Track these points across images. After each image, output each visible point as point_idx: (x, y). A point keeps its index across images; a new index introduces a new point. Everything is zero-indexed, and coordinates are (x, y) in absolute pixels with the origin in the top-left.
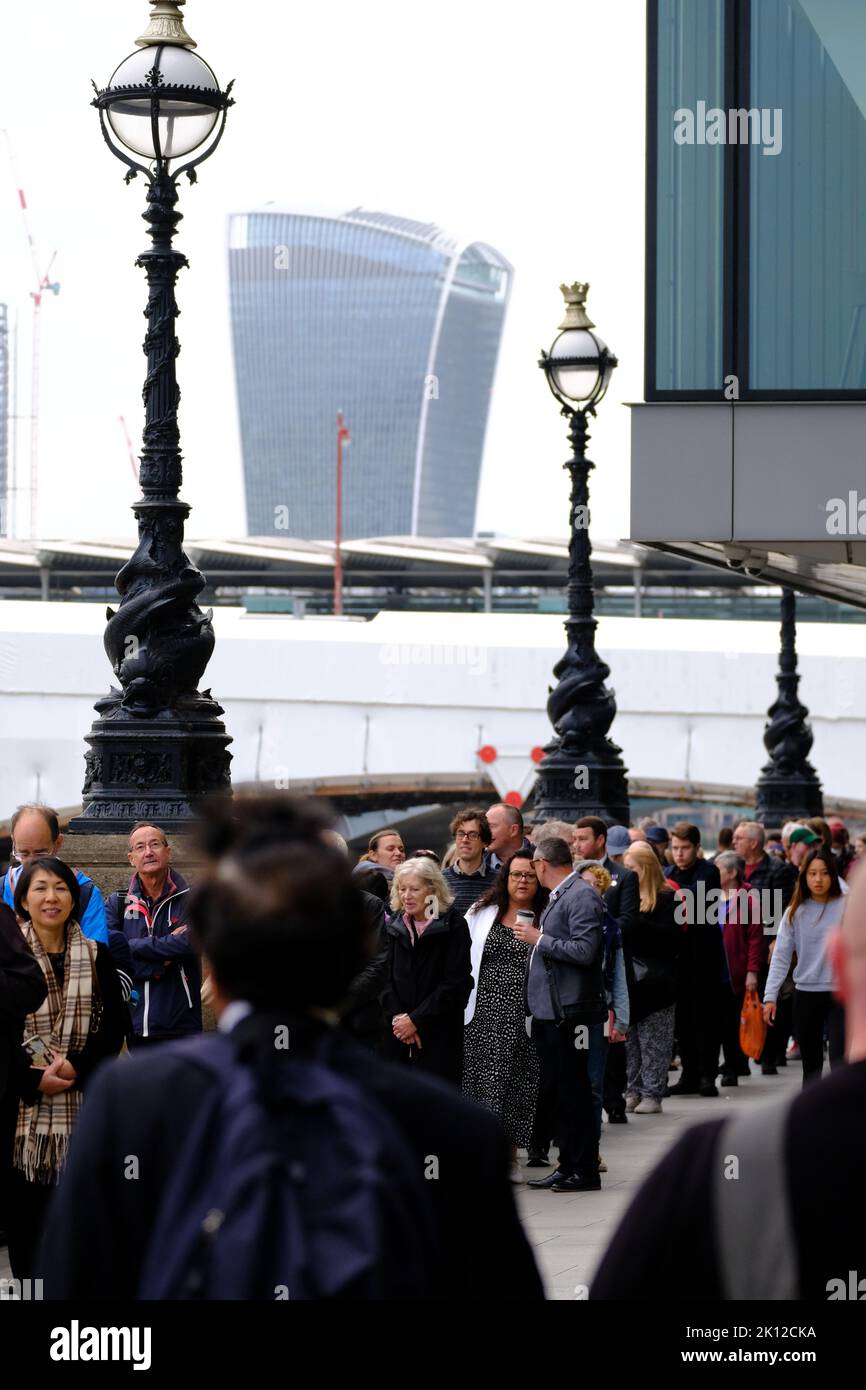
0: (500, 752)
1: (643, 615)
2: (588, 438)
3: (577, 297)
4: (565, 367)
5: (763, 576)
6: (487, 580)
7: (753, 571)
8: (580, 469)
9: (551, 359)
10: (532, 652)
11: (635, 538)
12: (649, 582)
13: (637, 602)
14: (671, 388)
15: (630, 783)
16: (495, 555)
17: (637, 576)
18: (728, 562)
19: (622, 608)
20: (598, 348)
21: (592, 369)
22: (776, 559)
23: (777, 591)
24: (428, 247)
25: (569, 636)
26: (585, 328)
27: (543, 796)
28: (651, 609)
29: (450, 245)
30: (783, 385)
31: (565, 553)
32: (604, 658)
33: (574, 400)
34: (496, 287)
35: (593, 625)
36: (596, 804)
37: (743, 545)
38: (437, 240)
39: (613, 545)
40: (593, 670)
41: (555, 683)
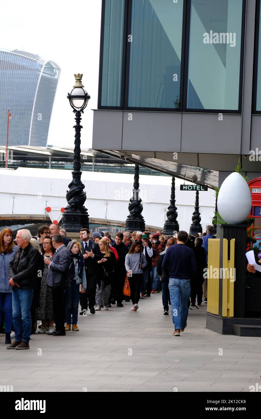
0: (52, 209)
1: (95, 171)
2: (81, 119)
3: (79, 78)
4: (74, 98)
5: (130, 161)
6: (50, 159)
7: (127, 159)
8: (78, 128)
9: (71, 95)
10: (62, 180)
11: (94, 148)
12: (97, 161)
13: (93, 167)
14: (105, 106)
15: (90, 219)
16: (52, 152)
17: (93, 159)
18: (120, 156)
19: (89, 169)
20: (85, 93)
21: (83, 99)
22: (134, 156)
23: (134, 165)
24: (36, 62)
25: (73, 176)
26: (81, 87)
27: (64, 222)
28: (97, 169)
29: (43, 61)
30: (138, 106)
31: (73, 152)
32: (83, 183)
33: (77, 108)
34: (56, 74)
35: (81, 173)
36: (79, 225)
37: (125, 152)
38: (39, 60)
39: (87, 150)
40: (80, 186)
41: (69, 190)
